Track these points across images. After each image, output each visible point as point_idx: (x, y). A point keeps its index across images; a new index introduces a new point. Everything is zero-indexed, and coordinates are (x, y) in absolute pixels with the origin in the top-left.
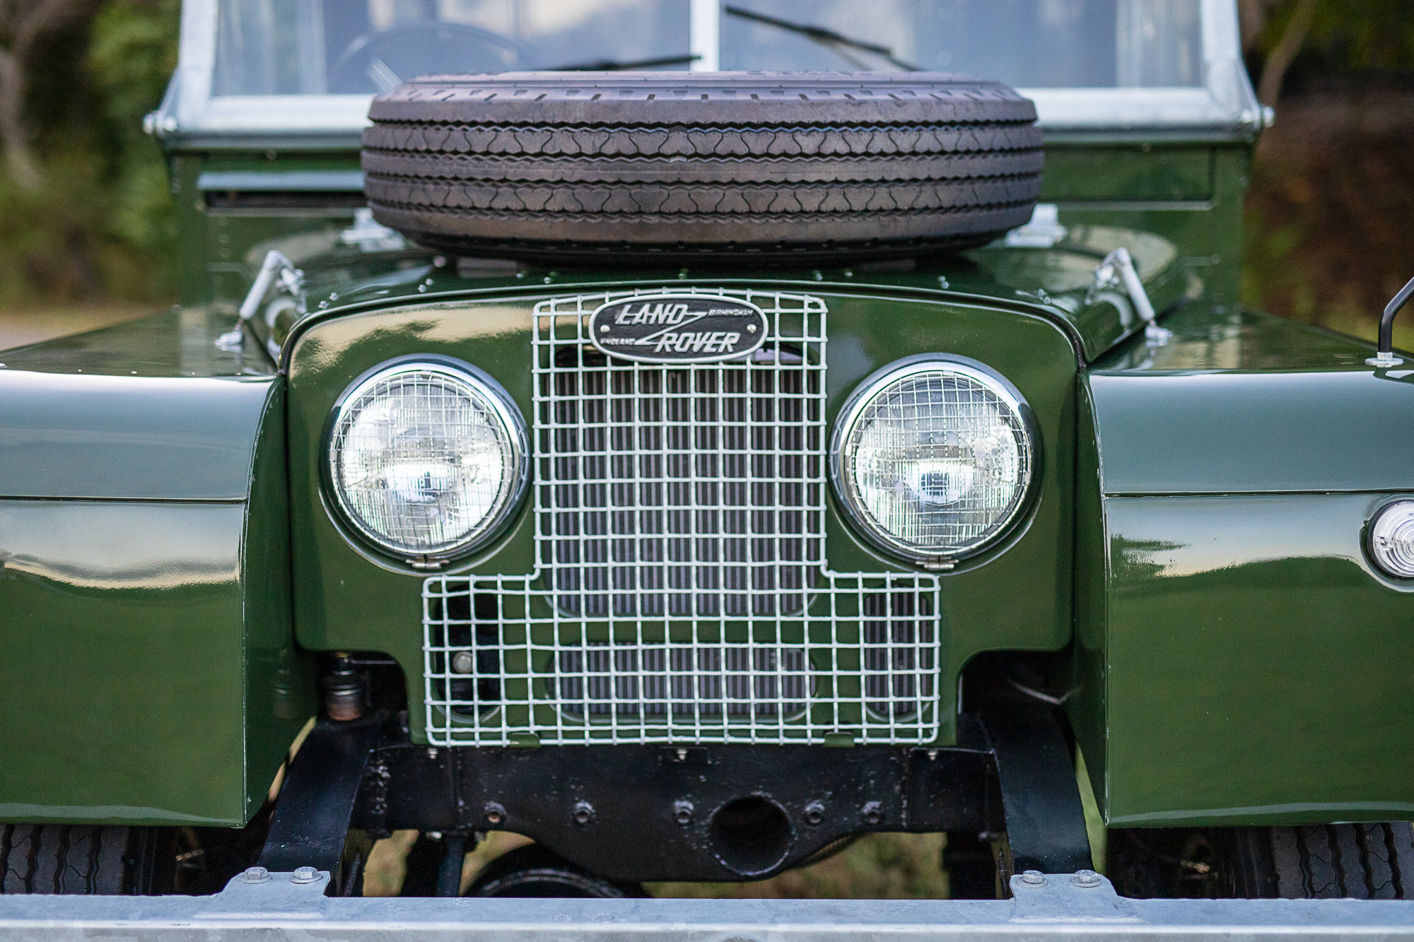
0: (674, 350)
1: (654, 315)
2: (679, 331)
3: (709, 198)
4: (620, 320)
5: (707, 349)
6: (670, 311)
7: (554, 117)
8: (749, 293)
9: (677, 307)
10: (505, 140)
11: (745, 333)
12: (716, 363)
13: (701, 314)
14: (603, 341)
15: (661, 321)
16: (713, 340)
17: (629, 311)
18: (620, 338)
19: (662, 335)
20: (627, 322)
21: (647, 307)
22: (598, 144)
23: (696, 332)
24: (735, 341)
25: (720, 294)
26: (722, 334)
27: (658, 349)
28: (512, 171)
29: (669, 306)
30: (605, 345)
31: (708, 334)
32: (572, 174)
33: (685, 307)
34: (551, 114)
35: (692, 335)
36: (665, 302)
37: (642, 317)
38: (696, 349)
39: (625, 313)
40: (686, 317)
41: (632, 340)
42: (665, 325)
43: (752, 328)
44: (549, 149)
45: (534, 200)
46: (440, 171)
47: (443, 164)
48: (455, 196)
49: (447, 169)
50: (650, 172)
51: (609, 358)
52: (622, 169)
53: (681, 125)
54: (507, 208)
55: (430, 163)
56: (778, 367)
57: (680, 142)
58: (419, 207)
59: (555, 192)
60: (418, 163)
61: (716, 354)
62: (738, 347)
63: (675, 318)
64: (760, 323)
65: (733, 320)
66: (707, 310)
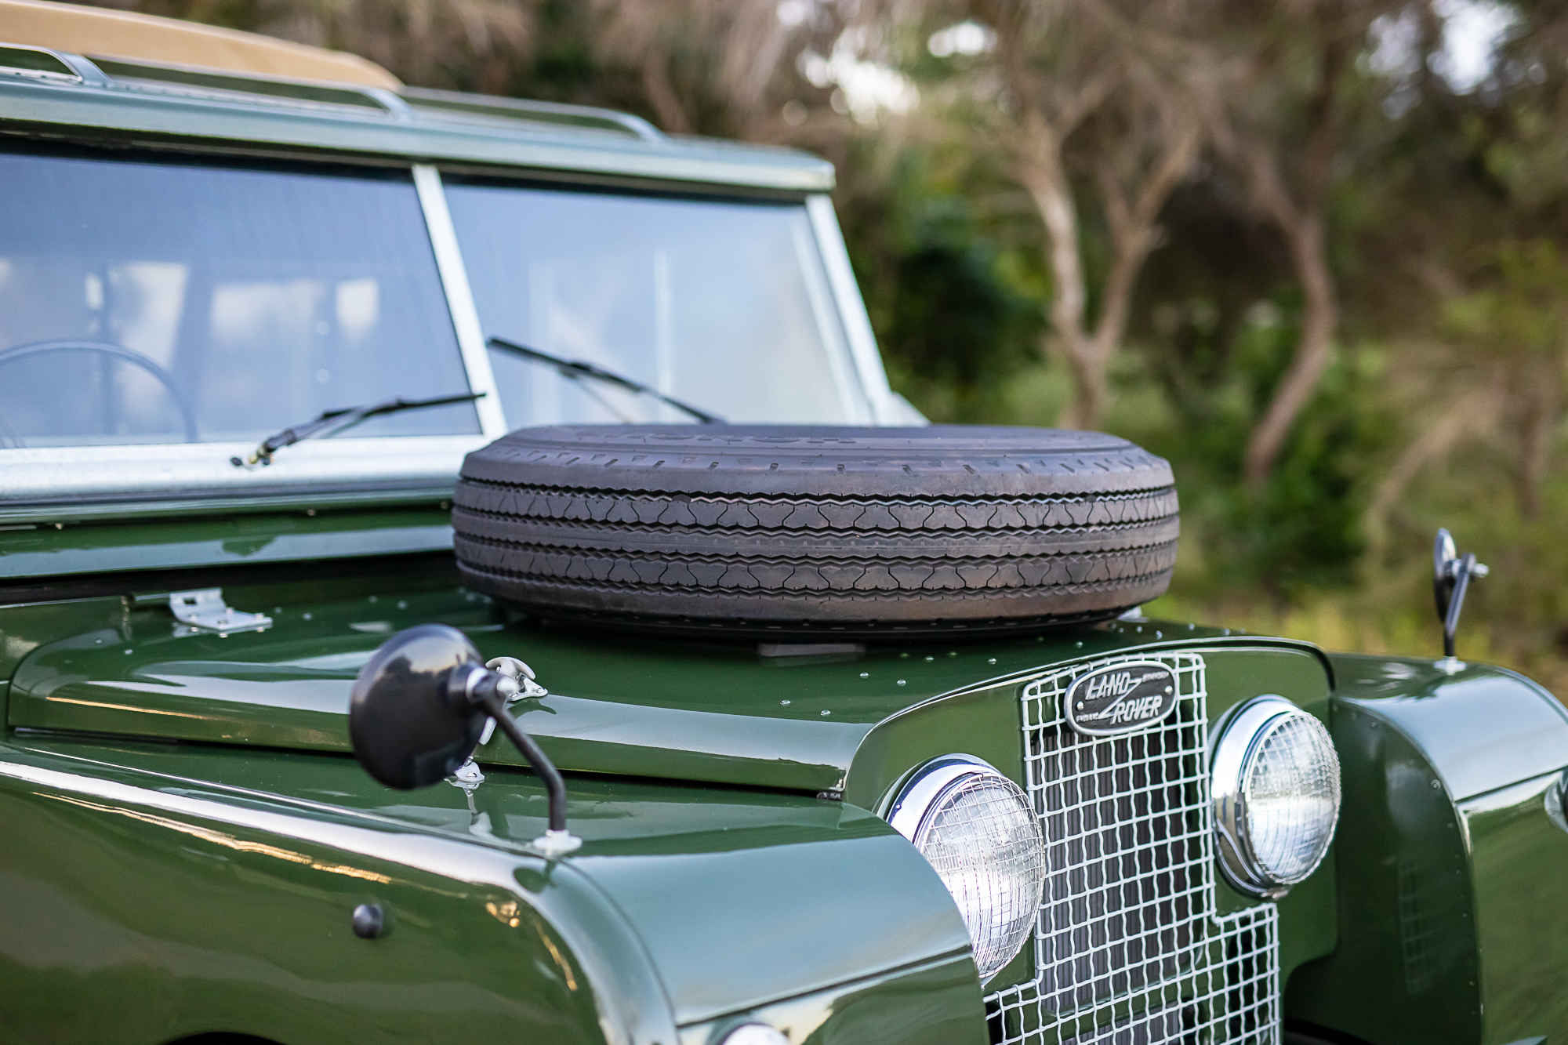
0: (1123, 720)
1: (1110, 686)
2: (1125, 700)
4: (1089, 696)
5: (1144, 715)
6: (1120, 681)
7: (995, 489)
8: (1160, 655)
9: (1124, 675)
10: (945, 515)
11: (1164, 695)
12: (1142, 730)
13: (1138, 681)
14: (1077, 719)
15: (1114, 692)
16: (1147, 707)
17: (1095, 685)
18: (1089, 714)
19: (1116, 706)
20: (1094, 697)
21: (1105, 679)
22: (1041, 516)
23: (1135, 699)
24: (1159, 704)
25: (1142, 660)
26: (1149, 699)
27: (1114, 722)
28: (954, 548)
29: (1119, 675)
30: (1080, 723)
31: (1143, 700)
32: (1019, 549)
33: (1127, 675)
34: (991, 487)
35: (1131, 702)
36: (1116, 671)
37: (1103, 691)
38: (1136, 717)
39: (1091, 687)
40: (1130, 685)
41: (1097, 714)
42: (1118, 695)
43: (1168, 689)
44: (995, 523)
45: (976, 577)
46: (852, 550)
47: (857, 543)
48: (873, 578)
49: (864, 548)
50: (1082, 543)
51: (1077, 736)
52: (1062, 541)
53: (1097, 494)
54: (944, 588)
55: (834, 543)
56: (1179, 726)
57: (1100, 511)
58: (805, 591)
59: (1000, 568)
60: (810, 542)
61: (1149, 719)
62: (1161, 710)
63: (1123, 688)
64: (1172, 684)
65: (1157, 683)
66: (1141, 676)
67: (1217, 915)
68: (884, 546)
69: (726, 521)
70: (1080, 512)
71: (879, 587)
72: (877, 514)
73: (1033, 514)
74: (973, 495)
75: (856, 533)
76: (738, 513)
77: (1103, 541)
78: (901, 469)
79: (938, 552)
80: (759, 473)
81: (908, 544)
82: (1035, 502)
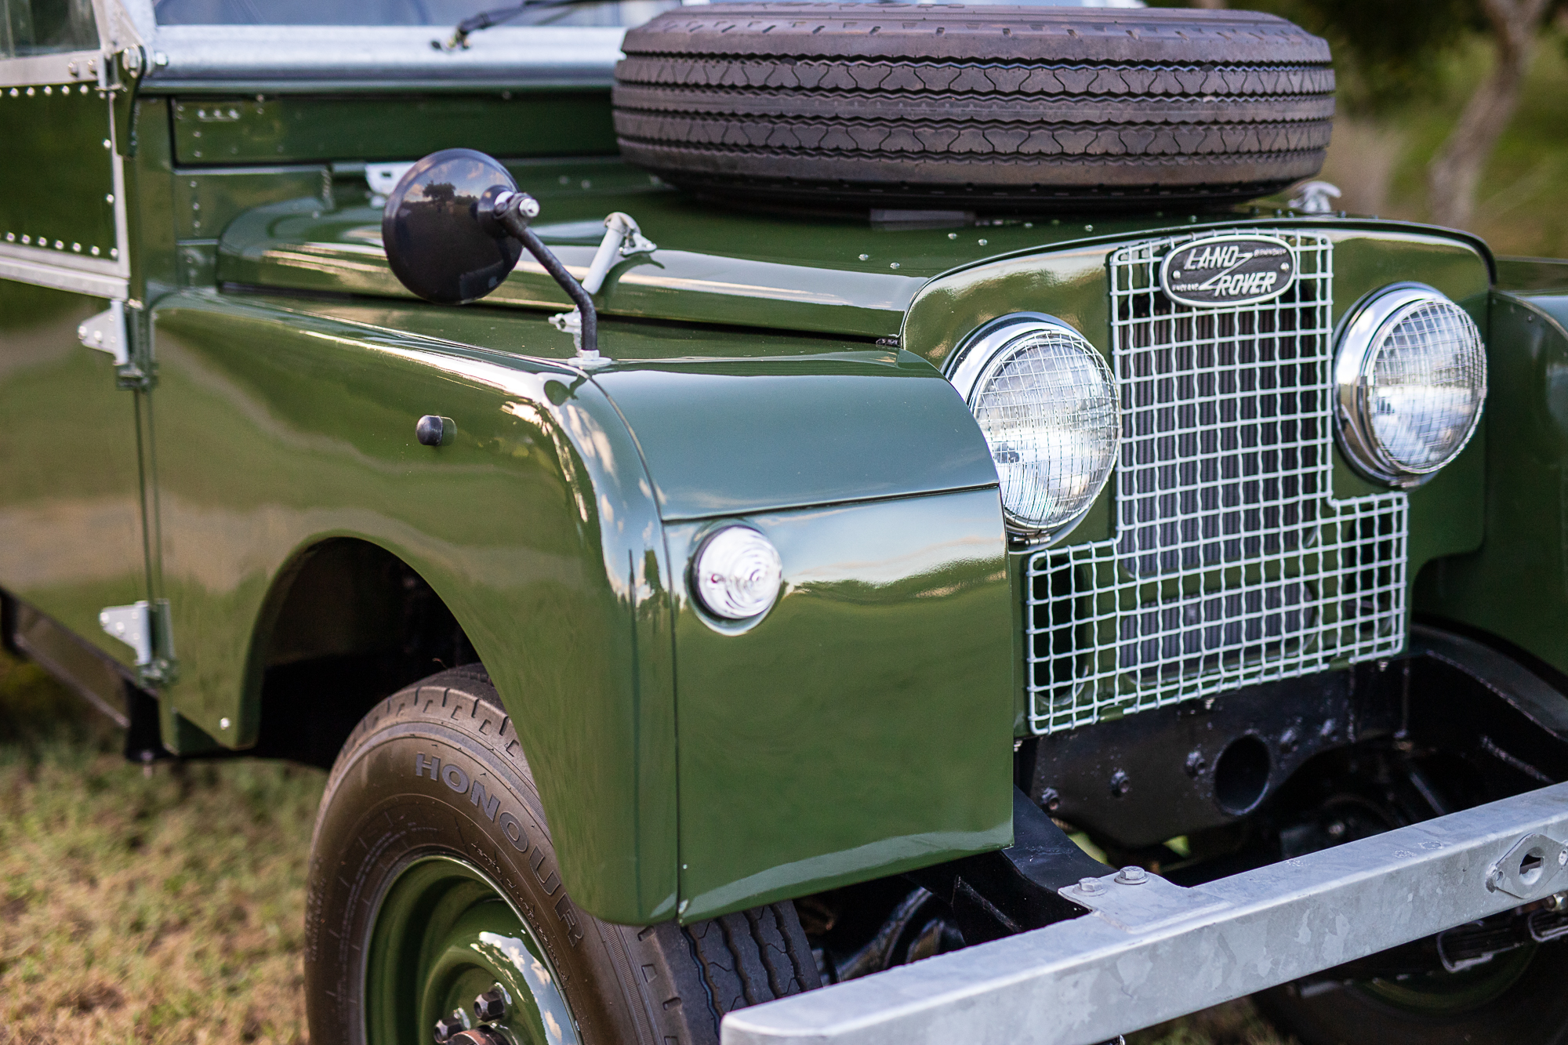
0: (1228, 293)
1: (1214, 259)
2: (1232, 274)
3: (1235, 139)
4: (1188, 265)
5: (1254, 290)
6: (1226, 253)
7: (1098, 54)
8: (1278, 232)
9: (1232, 248)
10: (1042, 79)
11: (1281, 272)
12: (1253, 305)
13: (1248, 255)
14: (1174, 288)
15: (1219, 265)
16: (1257, 282)
17: (1196, 256)
18: (1187, 284)
19: (1220, 279)
20: (1194, 267)
21: (1208, 250)
22: (1147, 83)
23: (1244, 273)
24: (1273, 281)
25: (1257, 235)
26: (1262, 274)
27: (1217, 293)
28: (1051, 112)
29: (1225, 249)
30: (1178, 293)
31: (1253, 275)
32: (1121, 115)
33: (1236, 248)
34: (1093, 51)
35: (1240, 277)
36: (1222, 244)
37: (1204, 262)
38: (1244, 291)
39: (1191, 258)
40: (1239, 259)
41: (1197, 285)
42: (1223, 268)
43: (1285, 266)
44: (1095, 88)
45: (1074, 143)
46: (947, 113)
47: (952, 105)
48: (968, 140)
49: (958, 110)
50: (1192, 112)
51: (1173, 306)
52: (1169, 109)
53: (1214, 64)
54: (1040, 153)
55: (928, 105)
56: (1298, 305)
57: (1215, 81)
58: (901, 153)
59: (1100, 134)
60: (905, 105)
61: (1260, 294)
62: (1275, 287)
63: (1230, 261)
64: (1290, 262)
65: (1271, 259)
66: (1253, 251)
67: (1333, 497)
68: (978, 109)
69: (827, 83)
70: (1192, 81)
71: (974, 150)
72: (973, 77)
73: (1138, 81)
74: (1072, 58)
75: (952, 95)
76: (838, 75)
77: (1218, 112)
78: (1001, 32)
79: (1034, 116)
80: (860, 36)
81: (1002, 107)
82: (1142, 69)
